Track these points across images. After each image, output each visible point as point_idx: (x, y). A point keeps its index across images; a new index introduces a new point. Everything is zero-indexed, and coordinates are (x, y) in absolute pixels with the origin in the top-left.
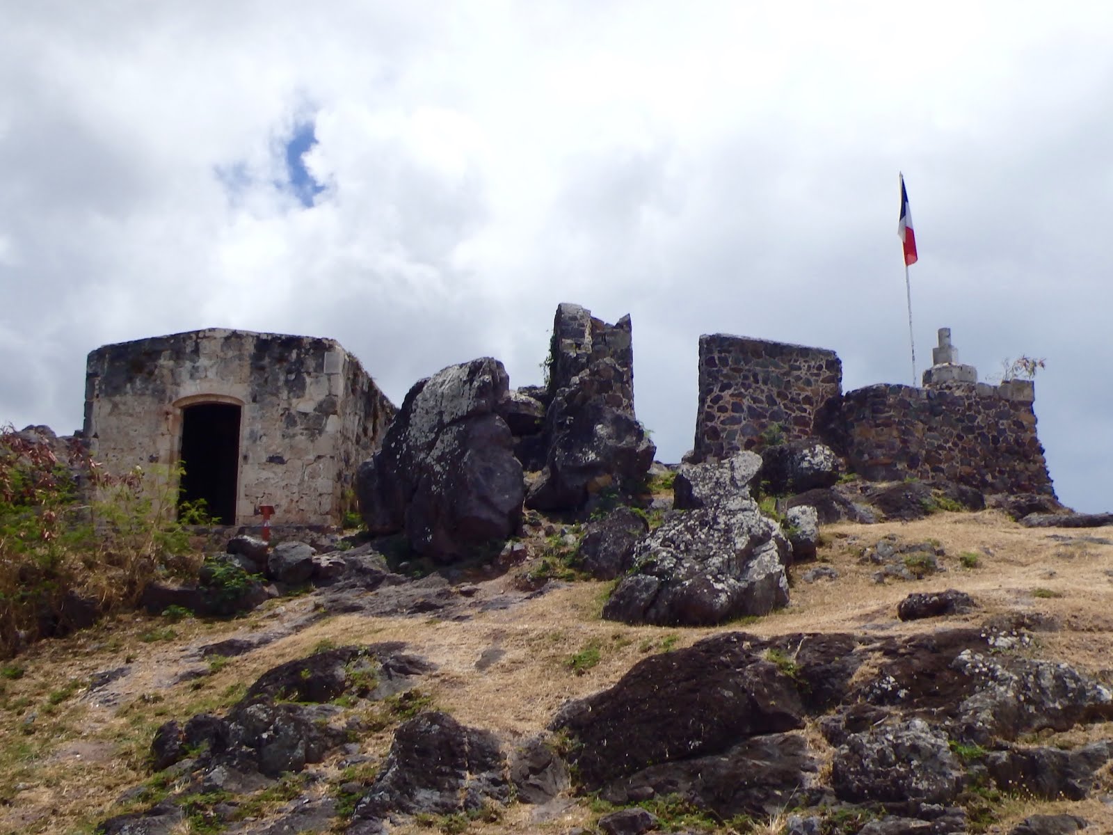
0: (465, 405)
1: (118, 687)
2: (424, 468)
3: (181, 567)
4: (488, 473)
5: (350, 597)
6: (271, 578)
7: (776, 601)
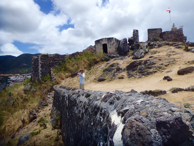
0: (123, 43)
1: (101, 67)
2: (121, 48)
3: (104, 58)
4: (126, 48)
5: (116, 59)
6: (111, 58)
7: (143, 57)
